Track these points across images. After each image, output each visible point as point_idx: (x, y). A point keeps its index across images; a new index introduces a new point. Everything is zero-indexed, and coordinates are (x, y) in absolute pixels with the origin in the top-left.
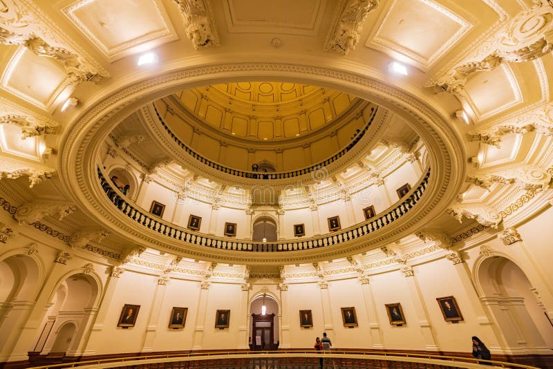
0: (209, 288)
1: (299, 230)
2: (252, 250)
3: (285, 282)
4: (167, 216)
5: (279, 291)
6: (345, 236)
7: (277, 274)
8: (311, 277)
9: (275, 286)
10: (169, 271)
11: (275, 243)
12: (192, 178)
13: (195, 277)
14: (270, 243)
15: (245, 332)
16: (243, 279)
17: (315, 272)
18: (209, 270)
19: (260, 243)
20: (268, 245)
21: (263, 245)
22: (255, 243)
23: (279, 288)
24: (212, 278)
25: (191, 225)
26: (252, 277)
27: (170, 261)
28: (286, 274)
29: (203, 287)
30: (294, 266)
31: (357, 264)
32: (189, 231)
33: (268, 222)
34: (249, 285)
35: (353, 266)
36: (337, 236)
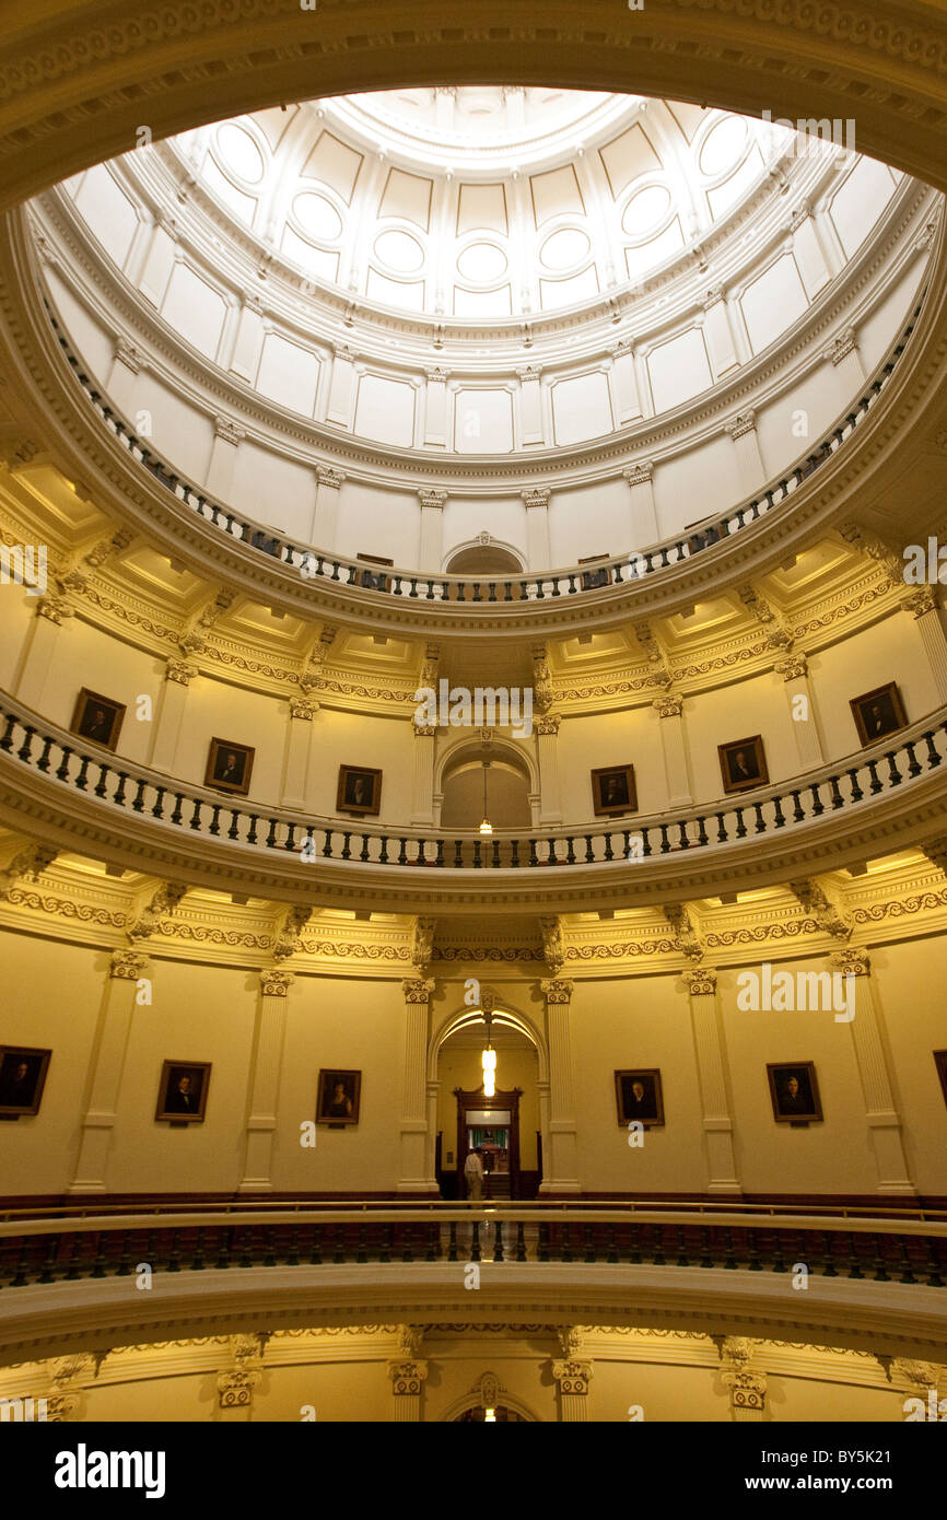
0: (290, 992)
1: (615, 789)
2: (440, 863)
3: (563, 973)
4: (131, 744)
5: (541, 1004)
6: (788, 805)
7: (533, 945)
8: (657, 956)
9: (526, 989)
10: (144, 932)
11: (523, 836)
12: (212, 603)
13: (234, 953)
14: (506, 836)
15: (421, 1139)
16: (409, 962)
17: (670, 937)
18: (286, 930)
19: (466, 836)
20: (496, 843)
21: (477, 843)
22: (451, 836)
23: (539, 995)
24: (298, 961)
25: (218, 775)
26: (439, 955)
27: (145, 899)
28: (564, 945)
29: (264, 990)
30: (595, 916)
31: (829, 906)
32: (213, 795)
33: (496, 765)
34: (430, 984)
35: (813, 916)
36: (758, 806)
